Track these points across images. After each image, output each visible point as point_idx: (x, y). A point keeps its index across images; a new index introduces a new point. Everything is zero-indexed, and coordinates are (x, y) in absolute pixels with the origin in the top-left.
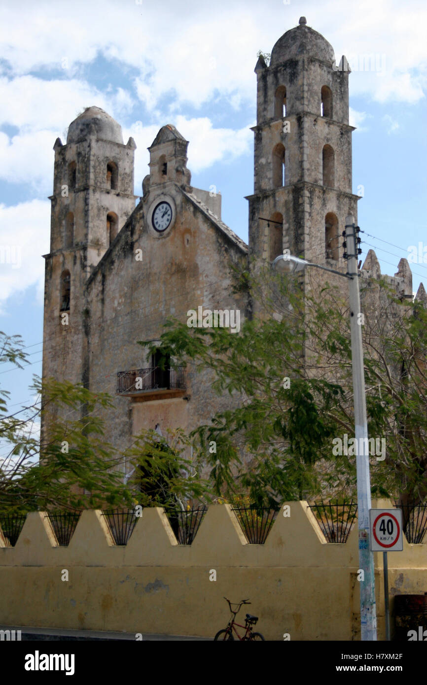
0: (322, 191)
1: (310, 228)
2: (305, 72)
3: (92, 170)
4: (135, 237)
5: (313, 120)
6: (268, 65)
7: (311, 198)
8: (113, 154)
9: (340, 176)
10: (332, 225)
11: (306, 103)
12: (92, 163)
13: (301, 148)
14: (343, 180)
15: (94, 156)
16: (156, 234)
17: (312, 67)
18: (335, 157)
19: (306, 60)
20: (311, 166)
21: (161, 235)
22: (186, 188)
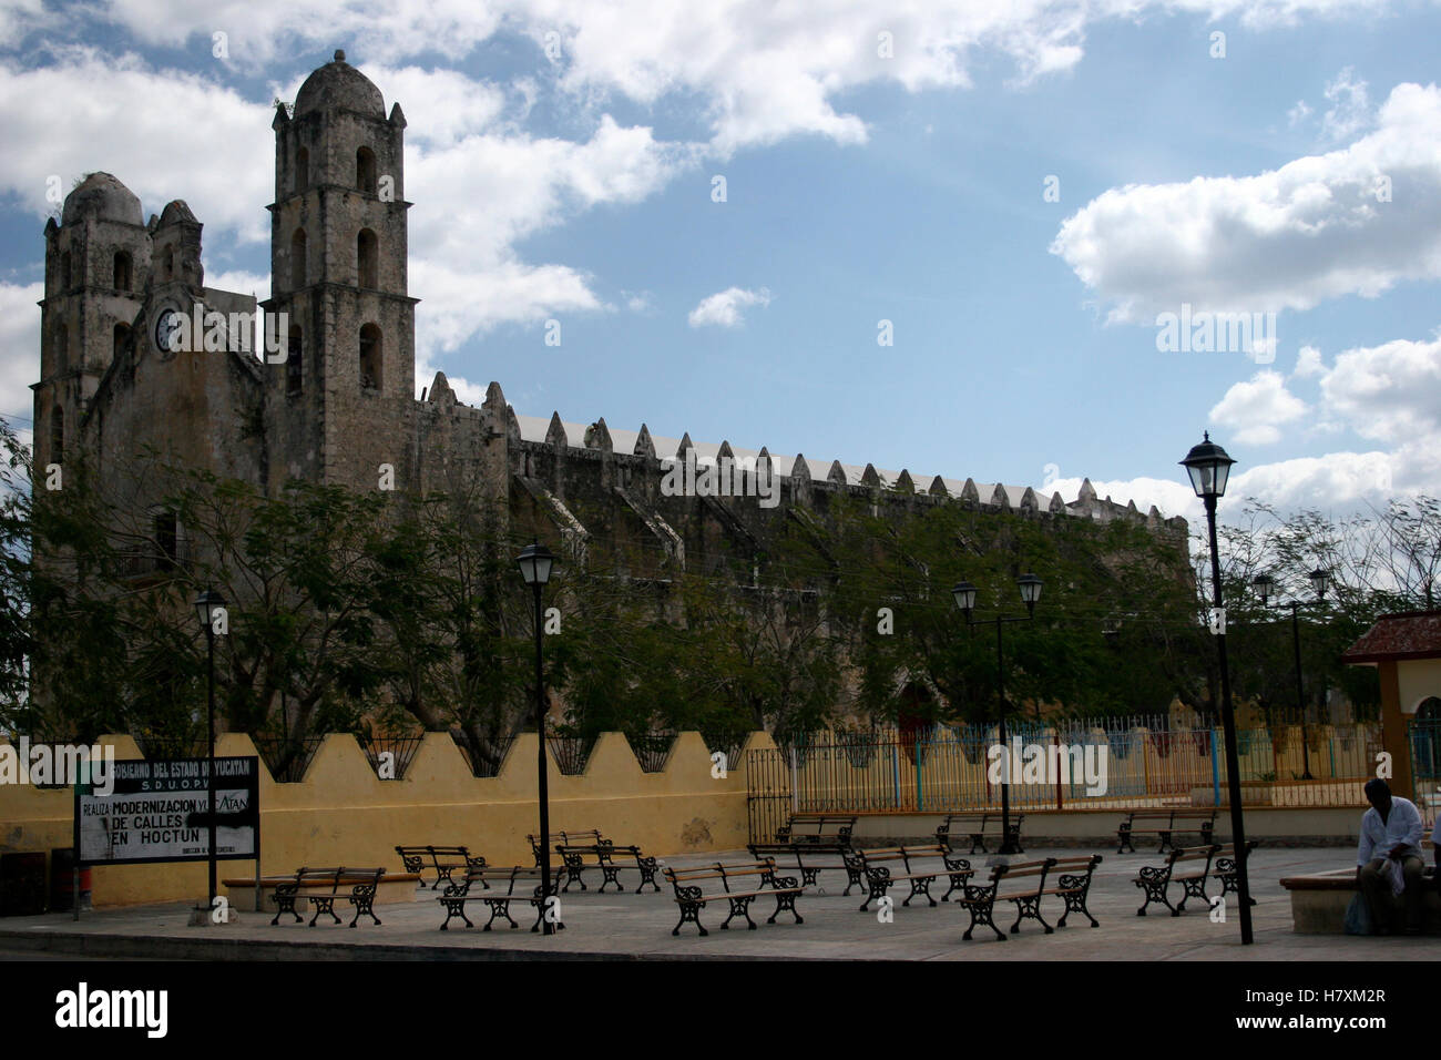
0: (354, 295)
1: (334, 346)
2: (330, 129)
3: (90, 264)
4: (137, 359)
5: (342, 195)
6: (291, 117)
7: (336, 306)
8: (124, 240)
9: (386, 271)
10: (375, 340)
11: (331, 171)
12: (90, 254)
13: (324, 235)
14: (392, 276)
15: (93, 244)
16: (160, 355)
17: (342, 122)
18: (380, 246)
19: (331, 113)
20: (339, 260)
21: (165, 356)
22: (195, 291)
